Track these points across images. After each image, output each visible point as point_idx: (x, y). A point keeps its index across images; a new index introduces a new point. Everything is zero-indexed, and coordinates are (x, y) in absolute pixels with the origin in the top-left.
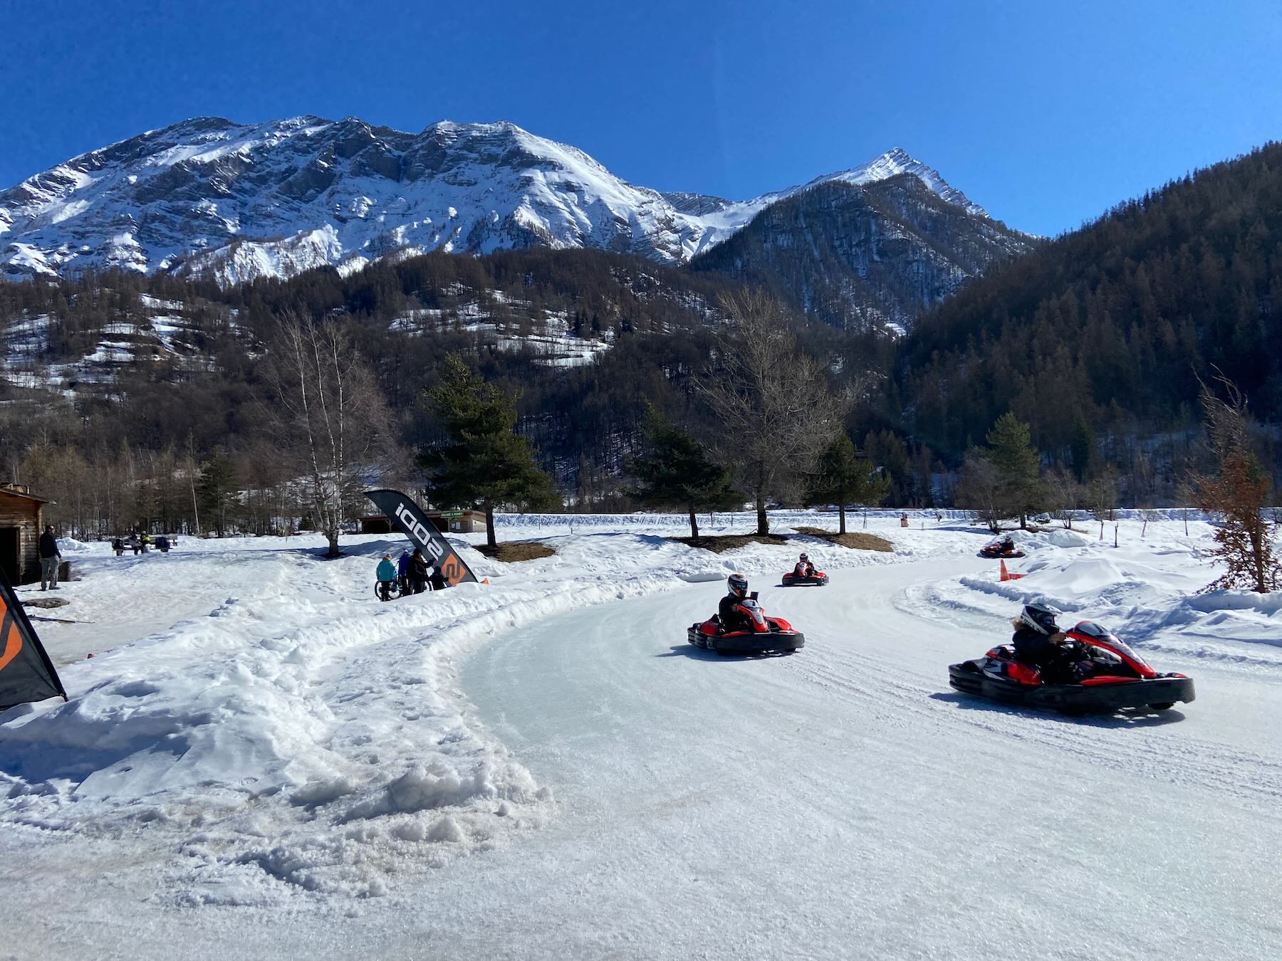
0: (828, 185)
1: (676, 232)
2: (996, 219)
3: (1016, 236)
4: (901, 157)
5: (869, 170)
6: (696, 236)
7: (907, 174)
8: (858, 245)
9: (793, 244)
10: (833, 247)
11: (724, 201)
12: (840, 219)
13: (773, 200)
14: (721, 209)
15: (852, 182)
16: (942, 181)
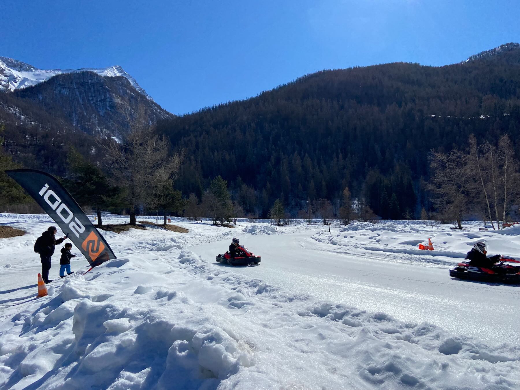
0: (87, 72)
1: (6, 76)
2: (158, 104)
3: (166, 112)
4: (120, 69)
5: (106, 71)
6: (17, 80)
7: (123, 77)
8: (100, 101)
9: (69, 94)
10: (89, 100)
11: (33, 68)
12: (92, 88)
13: (60, 73)
14: (32, 71)
15: (99, 74)
16: (137, 84)
